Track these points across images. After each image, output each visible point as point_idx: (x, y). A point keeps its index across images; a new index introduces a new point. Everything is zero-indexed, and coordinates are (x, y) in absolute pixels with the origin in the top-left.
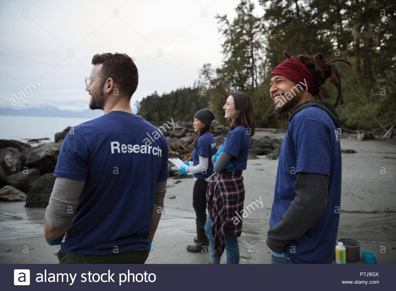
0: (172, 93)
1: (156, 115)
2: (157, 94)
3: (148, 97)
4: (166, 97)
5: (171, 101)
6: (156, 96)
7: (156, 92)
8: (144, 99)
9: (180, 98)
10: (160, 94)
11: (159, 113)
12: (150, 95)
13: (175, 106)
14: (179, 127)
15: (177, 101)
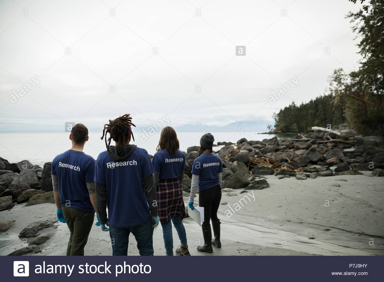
0: (311, 102)
1: (295, 126)
2: (295, 105)
3: (286, 108)
4: (304, 107)
5: (310, 111)
6: (294, 106)
7: (293, 103)
8: (281, 111)
9: (320, 106)
10: (298, 104)
11: (298, 124)
12: (288, 106)
13: (315, 116)
14: (306, 139)
15: (317, 111)
